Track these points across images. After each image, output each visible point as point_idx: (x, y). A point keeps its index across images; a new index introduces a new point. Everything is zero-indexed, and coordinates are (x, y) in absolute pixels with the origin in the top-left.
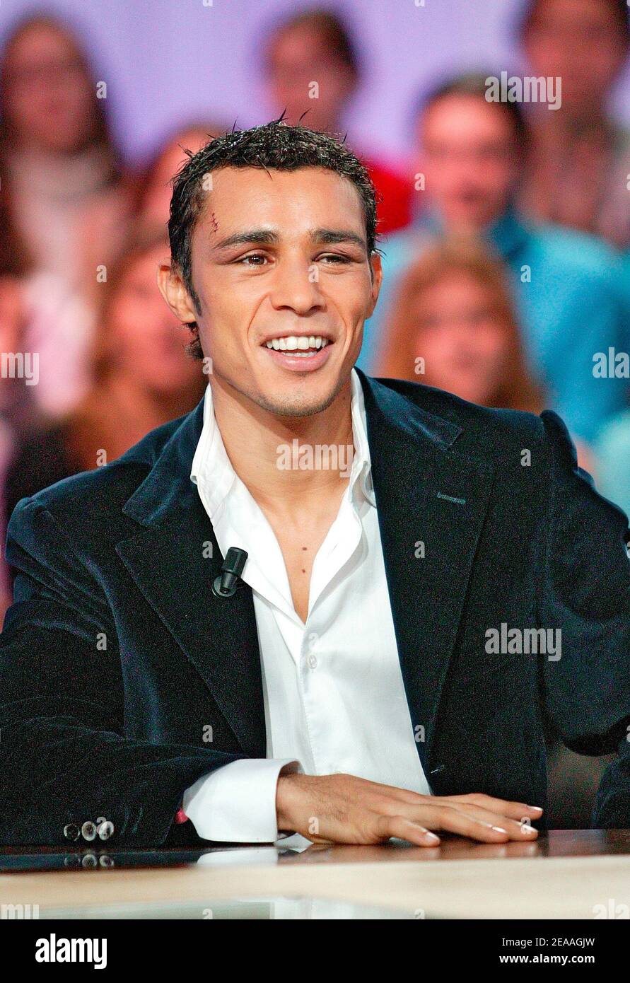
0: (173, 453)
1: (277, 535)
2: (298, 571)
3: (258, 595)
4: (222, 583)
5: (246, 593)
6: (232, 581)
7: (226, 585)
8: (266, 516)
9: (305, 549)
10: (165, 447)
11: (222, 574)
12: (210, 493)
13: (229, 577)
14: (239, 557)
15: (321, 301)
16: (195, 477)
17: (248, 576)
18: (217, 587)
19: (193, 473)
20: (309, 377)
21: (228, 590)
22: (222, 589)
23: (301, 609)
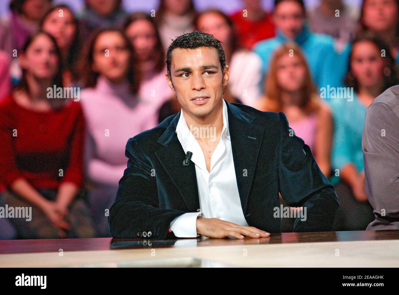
0: (173, 124)
1: (202, 148)
2: (208, 159)
3: (196, 165)
4: (185, 162)
5: (192, 165)
6: (188, 161)
7: (186, 162)
8: (199, 143)
9: (210, 152)
10: (171, 123)
11: (185, 159)
12: (181, 137)
13: (187, 160)
14: (190, 154)
15: (204, 87)
16: (177, 132)
17: (193, 159)
18: (184, 163)
19: (176, 131)
20: (203, 106)
21: (187, 164)
22: (185, 163)
23: (209, 169)
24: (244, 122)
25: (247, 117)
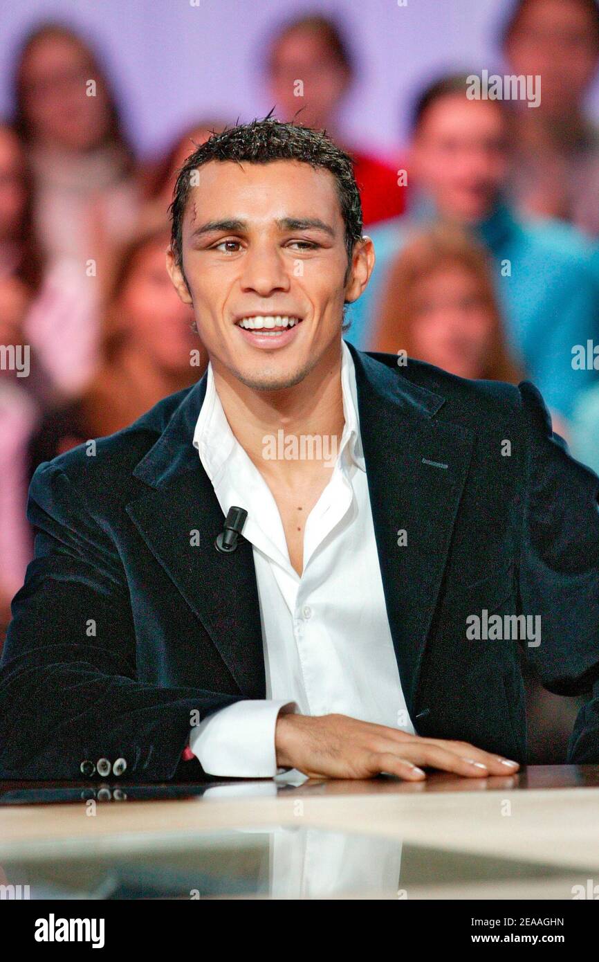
0: (180, 422)
1: (274, 496)
2: (294, 529)
3: (258, 550)
4: (224, 540)
5: (246, 549)
6: (233, 537)
7: (227, 542)
8: (265, 479)
9: (300, 509)
10: (173, 415)
11: (223, 530)
12: (211, 459)
13: (230, 534)
14: (240, 516)
15: (283, 284)
16: (196, 443)
17: (248, 533)
18: (219, 543)
19: (196, 439)
21: (230, 546)
22: (224, 545)
23: (297, 564)
24: (406, 412)
25: (418, 397)
